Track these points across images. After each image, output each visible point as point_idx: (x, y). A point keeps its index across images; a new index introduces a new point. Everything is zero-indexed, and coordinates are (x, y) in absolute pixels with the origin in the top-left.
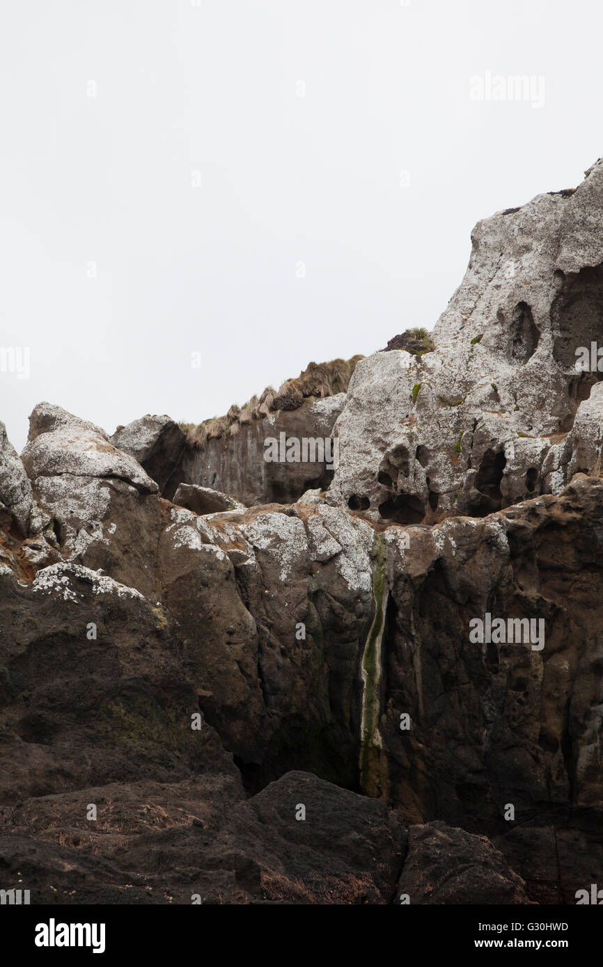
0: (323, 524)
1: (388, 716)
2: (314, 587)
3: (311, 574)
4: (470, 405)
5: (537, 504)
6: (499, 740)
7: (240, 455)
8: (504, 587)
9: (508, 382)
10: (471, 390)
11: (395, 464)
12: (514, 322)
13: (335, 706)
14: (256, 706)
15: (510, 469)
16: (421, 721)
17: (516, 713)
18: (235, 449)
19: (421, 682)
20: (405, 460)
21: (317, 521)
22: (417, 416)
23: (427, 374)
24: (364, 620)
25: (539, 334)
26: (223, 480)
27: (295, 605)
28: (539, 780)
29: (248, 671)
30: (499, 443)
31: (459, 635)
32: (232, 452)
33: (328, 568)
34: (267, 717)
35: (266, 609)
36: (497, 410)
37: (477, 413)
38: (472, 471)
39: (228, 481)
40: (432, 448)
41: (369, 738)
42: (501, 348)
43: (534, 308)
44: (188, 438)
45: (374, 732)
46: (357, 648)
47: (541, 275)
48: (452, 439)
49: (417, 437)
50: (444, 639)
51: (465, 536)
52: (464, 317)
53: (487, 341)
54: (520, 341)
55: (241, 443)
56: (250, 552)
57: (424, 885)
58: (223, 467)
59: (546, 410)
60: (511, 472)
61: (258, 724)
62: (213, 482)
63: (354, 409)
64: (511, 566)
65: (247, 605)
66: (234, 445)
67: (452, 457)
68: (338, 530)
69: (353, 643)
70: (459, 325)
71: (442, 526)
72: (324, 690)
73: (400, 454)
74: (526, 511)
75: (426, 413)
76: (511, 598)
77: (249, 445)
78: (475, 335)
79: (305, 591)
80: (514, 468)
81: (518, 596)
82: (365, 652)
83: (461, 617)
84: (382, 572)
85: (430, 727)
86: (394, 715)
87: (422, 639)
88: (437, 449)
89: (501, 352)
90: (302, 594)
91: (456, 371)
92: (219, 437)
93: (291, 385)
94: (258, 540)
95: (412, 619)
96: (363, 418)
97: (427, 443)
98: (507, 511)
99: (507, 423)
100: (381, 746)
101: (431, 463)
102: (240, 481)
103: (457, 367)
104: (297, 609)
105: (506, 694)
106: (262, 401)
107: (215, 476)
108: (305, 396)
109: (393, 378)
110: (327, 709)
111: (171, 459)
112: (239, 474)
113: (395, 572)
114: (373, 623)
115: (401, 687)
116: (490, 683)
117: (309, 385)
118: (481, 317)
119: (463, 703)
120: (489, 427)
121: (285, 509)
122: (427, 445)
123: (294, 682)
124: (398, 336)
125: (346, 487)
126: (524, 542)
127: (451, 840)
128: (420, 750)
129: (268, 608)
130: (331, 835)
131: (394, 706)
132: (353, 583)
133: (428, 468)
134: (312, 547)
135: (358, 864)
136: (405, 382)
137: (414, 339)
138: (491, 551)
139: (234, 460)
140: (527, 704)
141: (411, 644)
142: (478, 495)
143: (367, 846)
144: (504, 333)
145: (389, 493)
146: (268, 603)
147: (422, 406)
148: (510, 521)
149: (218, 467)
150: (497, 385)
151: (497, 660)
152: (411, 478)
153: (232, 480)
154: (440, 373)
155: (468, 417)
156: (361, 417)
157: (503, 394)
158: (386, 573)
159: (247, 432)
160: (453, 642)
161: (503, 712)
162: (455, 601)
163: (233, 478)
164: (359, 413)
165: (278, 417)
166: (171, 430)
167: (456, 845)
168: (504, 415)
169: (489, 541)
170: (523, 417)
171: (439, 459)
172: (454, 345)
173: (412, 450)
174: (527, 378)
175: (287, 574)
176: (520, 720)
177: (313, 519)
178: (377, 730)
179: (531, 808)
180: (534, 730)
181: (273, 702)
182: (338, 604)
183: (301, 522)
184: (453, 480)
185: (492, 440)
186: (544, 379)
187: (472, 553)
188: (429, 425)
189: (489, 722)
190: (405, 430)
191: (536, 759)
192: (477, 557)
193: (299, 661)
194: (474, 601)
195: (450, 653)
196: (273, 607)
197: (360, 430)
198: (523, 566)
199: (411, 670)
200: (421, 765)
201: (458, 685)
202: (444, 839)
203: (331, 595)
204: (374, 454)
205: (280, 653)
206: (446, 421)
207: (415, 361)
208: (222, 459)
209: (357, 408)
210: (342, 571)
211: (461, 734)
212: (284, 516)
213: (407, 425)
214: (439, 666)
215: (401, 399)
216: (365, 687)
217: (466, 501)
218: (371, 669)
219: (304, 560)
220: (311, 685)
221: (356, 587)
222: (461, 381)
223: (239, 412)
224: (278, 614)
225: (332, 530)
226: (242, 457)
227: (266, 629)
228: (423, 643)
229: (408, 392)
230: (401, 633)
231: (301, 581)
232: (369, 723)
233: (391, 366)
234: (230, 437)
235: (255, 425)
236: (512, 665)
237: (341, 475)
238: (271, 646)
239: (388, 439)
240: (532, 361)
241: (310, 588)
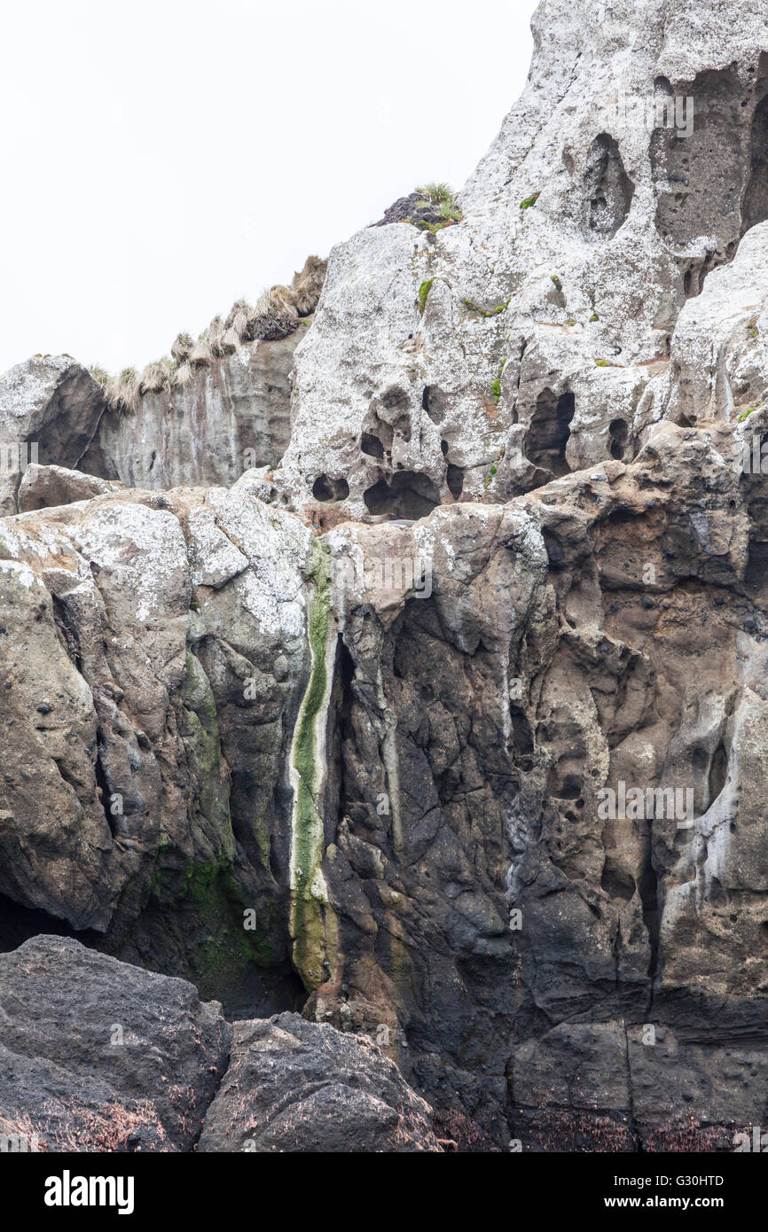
0: (216, 522)
1: (340, 847)
2: (199, 631)
3: (193, 608)
4: (515, 314)
5: (594, 477)
6: (533, 882)
7: (194, 418)
8: (538, 622)
9: (579, 273)
10: (518, 289)
11: (388, 420)
12: (591, 170)
13: (242, 831)
14: (93, 833)
15: (580, 423)
16: (398, 854)
17: (562, 836)
18: (185, 409)
19: (397, 788)
20: (403, 412)
21: (204, 517)
22: (426, 335)
23: (444, 263)
24: (290, 684)
25: (633, 187)
26: (167, 463)
27: (164, 661)
28: (599, 945)
29: (77, 775)
30: (562, 378)
31: (464, 706)
32: (181, 414)
33: (225, 597)
34: (116, 853)
35: (112, 667)
36: (561, 322)
37: (525, 327)
38: (518, 427)
39: (176, 464)
40: (450, 389)
41: (305, 883)
42: (570, 215)
43: (622, 144)
44: (106, 394)
45: (314, 874)
46: (279, 732)
47: (635, 86)
48: (486, 375)
49: (423, 371)
50: (438, 715)
51: (468, 537)
52: (514, 163)
53: (546, 203)
54: (603, 200)
55: (196, 399)
56: (83, 572)
57: (244, 1119)
58: (167, 441)
59: (645, 318)
60: (582, 427)
61: (97, 864)
62: (151, 467)
63: (324, 327)
64: (552, 586)
65: (79, 664)
66: (184, 402)
67: (486, 405)
68: (243, 531)
69: (273, 725)
70: (504, 178)
71: (431, 520)
72: (220, 805)
73: (394, 402)
74: (574, 490)
75: (440, 329)
76: (554, 641)
77: (209, 401)
78: (528, 195)
79: (180, 638)
80: (588, 420)
81: (565, 637)
82: (295, 740)
83: (468, 677)
84: (324, 602)
85: (413, 864)
86: (349, 844)
87: (399, 714)
88: (461, 391)
89: (569, 221)
90: (176, 643)
91: (495, 257)
92: (158, 390)
93: (276, 296)
94: (99, 551)
95: (379, 681)
96: (338, 343)
97: (441, 382)
98: (543, 491)
99: (576, 343)
100: (326, 897)
101: (449, 415)
102: (196, 462)
103: (496, 249)
104: (167, 669)
105: (545, 804)
106: (228, 325)
107: (154, 455)
108: (302, 314)
109: (388, 272)
110: (228, 837)
111: (80, 429)
112: (194, 453)
113: (347, 601)
114: (308, 690)
115: (362, 798)
116: (517, 786)
117: (308, 296)
118: (539, 162)
119: (474, 823)
120: (546, 350)
121: (149, 498)
122: (442, 386)
123: (164, 792)
124: (402, 199)
125: (308, 463)
126: (574, 543)
127: (298, 1043)
128: (394, 904)
129: (118, 667)
130: (90, 1041)
131: (352, 830)
132: (269, 622)
133: (443, 424)
134: (194, 562)
135: (134, 1086)
136: (407, 277)
137: (428, 205)
138: (514, 560)
139: (185, 427)
140: (582, 820)
141: (378, 724)
142: (529, 469)
143: (150, 1056)
144: (574, 187)
145: (380, 470)
146: (117, 660)
147: (434, 317)
148: (548, 508)
149: (158, 441)
150: (560, 277)
151: (530, 748)
152: (415, 442)
153: (182, 461)
154: (467, 260)
155: (513, 335)
156: (335, 340)
157: (570, 291)
158: (332, 603)
159: (204, 381)
160: (455, 719)
161: (540, 834)
162: (454, 645)
163: (184, 458)
164: (332, 334)
165: (255, 351)
166: (76, 380)
167: (305, 1052)
168: (571, 329)
169: (510, 543)
170: (606, 332)
171: (462, 408)
172: (493, 212)
173: (415, 395)
174: (612, 264)
175: (150, 609)
176: (570, 847)
177: (197, 514)
178: (319, 871)
179: (586, 992)
180: (592, 863)
181: (126, 828)
182: (241, 658)
183: (175, 519)
184: (487, 445)
185: (551, 373)
186: (641, 265)
187: (481, 564)
188: (445, 350)
189: (516, 852)
190: (405, 360)
191: (595, 910)
192: (489, 572)
193: (173, 757)
194: (489, 647)
195: (449, 737)
196: (126, 666)
197: (333, 364)
198: (575, 587)
199: (378, 767)
200: (396, 927)
201: (465, 793)
202: (286, 1042)
203: (229, 643)
204: (354, 404)
205: (137, 744)
206: (476, 342)
207: (426, 241)
208: (164, 427)
209: (330, 326)
210: (249, 600)
211: (466, 873)
212: (145, 509)
213: (408, 352)
214: (431, 762)
215: (400, 307)
216: (296, 798)
217: (509, 480)
218: (306, 769)
219: (181, 585)
220: (196, 798)
221: (273, 629)
222: (503, 274)
223: (190, 345)
224: (134, 678)
225: (231, 530)
226: (198, 421)
227: (111, 704)
228: (400, 723)
229: (413, 294)
230: (362, 705)
231: (175, 621)
232: (304, 858)
233: (387, 250)
234: (177, 388)
235: (218, 366)
236: (557, 756)
237: (300, 442)
238: (121, 732)
239: (376, 378)
240: (622, 234)
241: (192, 633)
